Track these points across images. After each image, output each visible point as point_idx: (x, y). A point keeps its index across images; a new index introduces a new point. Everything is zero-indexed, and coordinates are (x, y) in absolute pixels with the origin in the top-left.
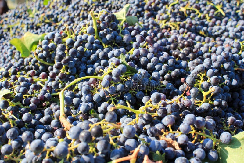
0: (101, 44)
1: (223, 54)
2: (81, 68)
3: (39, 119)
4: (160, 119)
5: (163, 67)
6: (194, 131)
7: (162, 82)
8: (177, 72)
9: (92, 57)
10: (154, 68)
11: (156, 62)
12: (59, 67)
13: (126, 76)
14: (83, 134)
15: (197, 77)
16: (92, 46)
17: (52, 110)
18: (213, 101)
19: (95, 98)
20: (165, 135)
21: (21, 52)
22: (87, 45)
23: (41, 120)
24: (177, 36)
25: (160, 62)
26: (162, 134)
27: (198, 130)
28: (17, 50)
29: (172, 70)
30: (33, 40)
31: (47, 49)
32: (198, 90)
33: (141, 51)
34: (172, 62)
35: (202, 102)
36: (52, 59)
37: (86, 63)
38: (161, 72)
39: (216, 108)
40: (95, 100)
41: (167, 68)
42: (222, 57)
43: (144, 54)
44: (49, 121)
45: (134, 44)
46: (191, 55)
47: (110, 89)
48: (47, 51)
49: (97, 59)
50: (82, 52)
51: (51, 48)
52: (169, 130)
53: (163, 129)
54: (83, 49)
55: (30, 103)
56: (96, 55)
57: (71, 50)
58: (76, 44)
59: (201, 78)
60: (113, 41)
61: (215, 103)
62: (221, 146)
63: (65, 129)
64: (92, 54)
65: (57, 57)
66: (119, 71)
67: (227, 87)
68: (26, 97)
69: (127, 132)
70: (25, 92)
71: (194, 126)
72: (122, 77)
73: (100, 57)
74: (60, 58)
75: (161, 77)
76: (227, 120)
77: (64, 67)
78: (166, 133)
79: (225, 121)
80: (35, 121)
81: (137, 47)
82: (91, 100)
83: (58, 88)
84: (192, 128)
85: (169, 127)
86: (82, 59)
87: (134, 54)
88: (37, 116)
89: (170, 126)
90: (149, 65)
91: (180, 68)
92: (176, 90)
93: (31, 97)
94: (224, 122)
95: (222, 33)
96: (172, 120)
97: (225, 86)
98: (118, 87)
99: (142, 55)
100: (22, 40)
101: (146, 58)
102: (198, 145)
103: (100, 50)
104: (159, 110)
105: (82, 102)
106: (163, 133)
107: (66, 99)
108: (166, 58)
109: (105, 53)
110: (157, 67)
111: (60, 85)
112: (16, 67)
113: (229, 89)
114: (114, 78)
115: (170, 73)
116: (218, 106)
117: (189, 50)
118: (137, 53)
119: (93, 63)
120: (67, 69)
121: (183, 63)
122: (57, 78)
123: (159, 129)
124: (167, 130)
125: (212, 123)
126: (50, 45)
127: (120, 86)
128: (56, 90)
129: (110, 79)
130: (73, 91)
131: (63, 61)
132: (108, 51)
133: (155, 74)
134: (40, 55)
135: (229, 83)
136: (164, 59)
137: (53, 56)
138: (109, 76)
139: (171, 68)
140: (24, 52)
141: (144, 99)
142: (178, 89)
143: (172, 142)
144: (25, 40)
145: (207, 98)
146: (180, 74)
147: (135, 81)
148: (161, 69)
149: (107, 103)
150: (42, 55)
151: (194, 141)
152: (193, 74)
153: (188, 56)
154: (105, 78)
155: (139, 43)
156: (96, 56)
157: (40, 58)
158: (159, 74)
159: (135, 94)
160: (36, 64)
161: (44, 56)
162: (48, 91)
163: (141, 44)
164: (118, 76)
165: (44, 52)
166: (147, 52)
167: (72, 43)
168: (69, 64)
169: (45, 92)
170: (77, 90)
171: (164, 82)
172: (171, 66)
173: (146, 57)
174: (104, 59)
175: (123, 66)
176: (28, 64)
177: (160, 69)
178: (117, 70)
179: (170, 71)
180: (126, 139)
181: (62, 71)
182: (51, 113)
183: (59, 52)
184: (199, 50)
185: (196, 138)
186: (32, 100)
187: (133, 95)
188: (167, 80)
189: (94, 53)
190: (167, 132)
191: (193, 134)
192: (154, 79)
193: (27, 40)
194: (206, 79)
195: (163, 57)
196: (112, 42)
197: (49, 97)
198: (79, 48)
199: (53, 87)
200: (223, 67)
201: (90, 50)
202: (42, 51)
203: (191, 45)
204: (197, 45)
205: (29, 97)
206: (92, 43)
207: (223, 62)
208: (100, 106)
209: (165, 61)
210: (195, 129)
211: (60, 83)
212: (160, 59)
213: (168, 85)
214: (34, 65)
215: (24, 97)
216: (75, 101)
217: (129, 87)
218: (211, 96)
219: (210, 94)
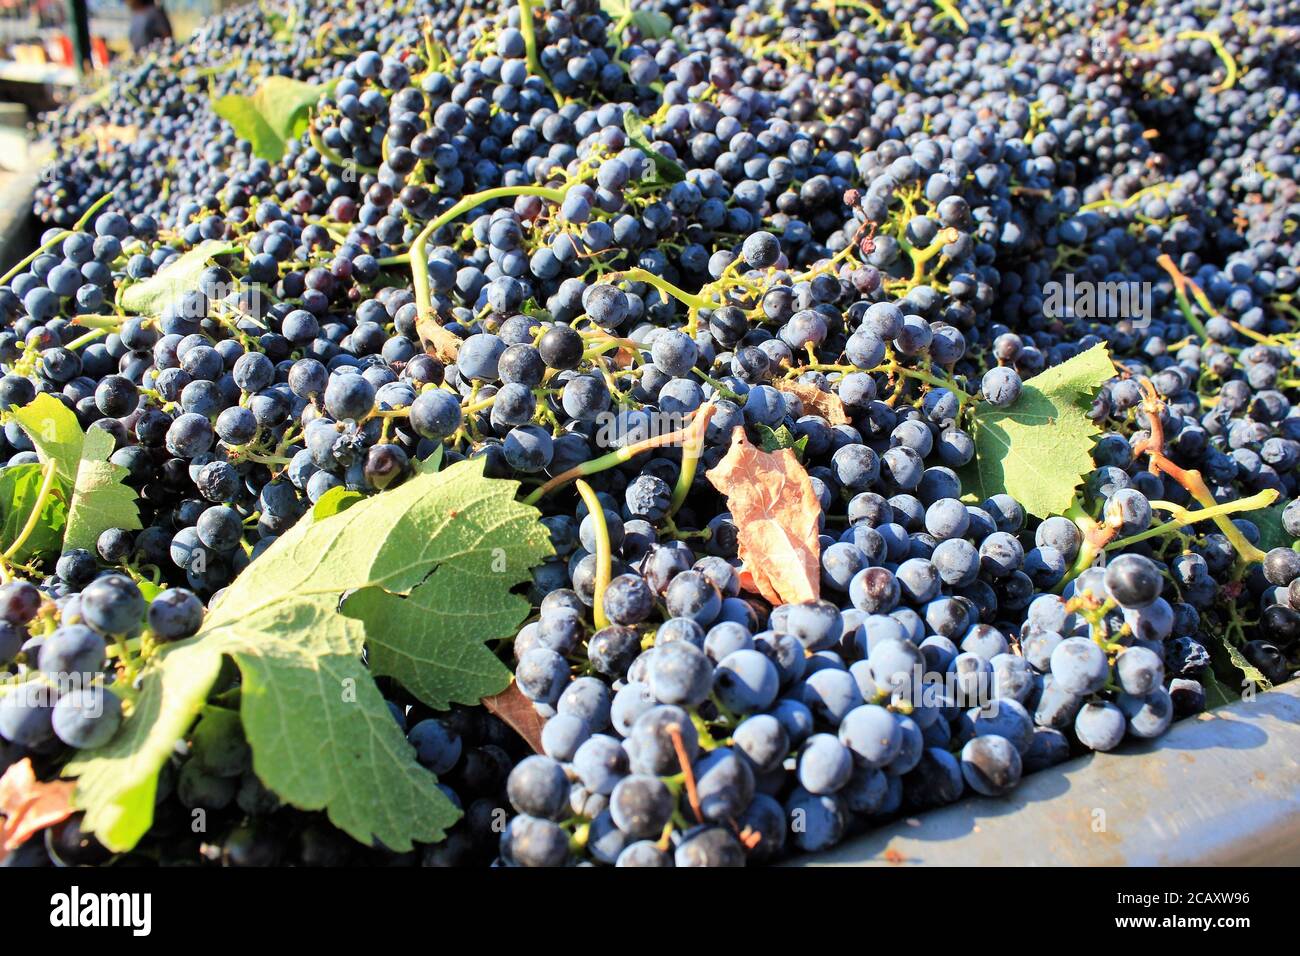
0: (548, 92)
1: (975, 135)
2: (482, 172)
3: (338, 339)
4: (773, 328)
5: (775, 167)
6: (893, 364)
7: (767, 219)
8: (822, 183)
9: (519, 134)
10: (739, 171)
11: (747, 149)
12: (403, 166)
13: (645, 190)
14: (508, 357)
15: (892, 202)
16: (519, 97)
17: (383, 307)
18: (946, 283)
19: (537, 263)
20: (794, 377)
21: (255, 146)
22: (499, 93)
23: (345, 344)
24: (812, 82)
25: (761, 149)
26: (782, 372)
27: (906, 360)
28: (239, 144)
29: (803, 180)
30: (297, 103)
31: (353, 111)
32: (898, 246)
33: (695, 112)
34: (805, 150)
35: (909, 284)
36: (373, 150)
37: (496, 158)
38: (767, 184)
39: (955, 305)
40: (535, 273)
41: (787, 169)
42: (971, 144)
43: (707, 123)
44: (374, 344)
45: (668, 92)
46: (865, 134)
47: (590, 230)
48: (354, 119)
49: (537, 144)
50: (482, 117)
51: (369, 108)
52: (807, 361)
53: (786, 356)
54: (485, 108)
55: (303, 288)
56: (532, 127)
57: (444, 110)
58: (458, 91)
59: (907, 203)
60: (589, 83)
61: (955, 287)
62: (982, 418)
63: (439, 355)
64: (517, 125)
65: (394, 129)
66: (624, 167)
67: (988, 247)
68: (287, 270)
69: (666, 351)
70: (284, 250)
71: (893, 348)
72: (631, 194)
73: (547, 136)
74: (408, 132)
75: (766, 205)
76: (991, 348)
77: (419, 166)
78: (798, 371)
79: (983, 351)
80: (325, 344)
81: (681, 98)
82: (522, 271)
83: (399, 241)
84: (888, 355)
85: (806, 352)
86: (484, 142)
87: (670, 123)
88: (331, 329)
89: (809, 347)
90: (723, 160)
91: (833, 172)
92: (819, 248)
93: (306, 269)
94: (979, 357)
95: (960, 85)
96: (818, 327)
97: (980, 243)
98: (616, 225)
99: (697, 124)
100: (257, 103)
101: (711, 137)
102: (905, 413)
103: (548, 110)
104: (771, 297)
105: (487, 281)
106: (787, 371)
107: (434, 269)
108: (781, 136)
109: (565, 120)
110: (750, 167)
111: (407, 231)
112: (242, 184)
113: (993, 253)
114: (603, 192)
115: (797, 189)
116: (963, 298)
117: (858, 118)
118: (680, 120)
119: (522, 156)
120: (430, 174)
121: (842, 158)
122: (396, 205)
123: (773, 358)
124: (800, 362)
125: (953, 339)
126: (365, 99)
127: (623, 224)
128: (393, 247)
129: (591, 201)
130: (456, 247)
131: (416, 142)
132: (575, 115)
133: (745, 189)
134: (328, 133)
135: (994, 235)
136: (775, 139)
137: (375, 139)
138: (585, 187)
139: (801, 172)
140: (262, 143)
141: (716, 262)
142: (824, 245)
143: (820, 397)
144: (267, 100)
145: (926, 272)
146: (832, 191)
147: (677, 206)
148: (767, 176)
149: (581, 279)
150: (338, 135)
151: (892, 398)
152: (878, 193)
153: (856, 141)
154: (571, 194)
155: (686, 86)
156: (531, 132)
157: (331, 144)
158: (760, 188)
159: (678, 254)
160: (313, 173)
161: (345, 136)
162: (365, 248)
163: (692, 91)
164: (617, 186)
165: (346, 123)
166: (715, 115)
167: (443, 91)
168: (438, 153)
169: (356, 251)
170: (470, 247)
171: (778, 220)
172: (801, 165)
173: (713, 131)
174: (561, 141)
175: (635, 152)
176: (283, 176)
177: (762, 174)
178: (617, 166)
179: (797, 183)
180: (664, 378)
181: (412, 179)
182: (382, 316)
183: (398, 114)
184: (887, 127)
185: (898, 388)
186: (310, 278)
187: (669, 257)
188: (789, 211)
189: (525, 121)
190: (802, 368)
191: (890, 375)
192: (743, 204)
193: (275, 102)
194: (921, 209)
195: (771, 132)
196: (588, 90)
197: (370, 267)
198: (473, 105)
199: (381, 238)
200: (976, 182)
201: (513, 113)
202: (338, 121)
203: (863, 105)
204: (883, 109)
205: (299, 269)
206: (517, 85)
207: (971, 165)
208: (555, 291)
209: (782, 148)
210: (898, 356)
211: (406, 222)
212: (763, 138)
213: (790, 226)
214: (306, 175)
215: (281, 274)
216: (464, 277)
217: (657, 225)
218: (940, 265)
219: (935, 258)
